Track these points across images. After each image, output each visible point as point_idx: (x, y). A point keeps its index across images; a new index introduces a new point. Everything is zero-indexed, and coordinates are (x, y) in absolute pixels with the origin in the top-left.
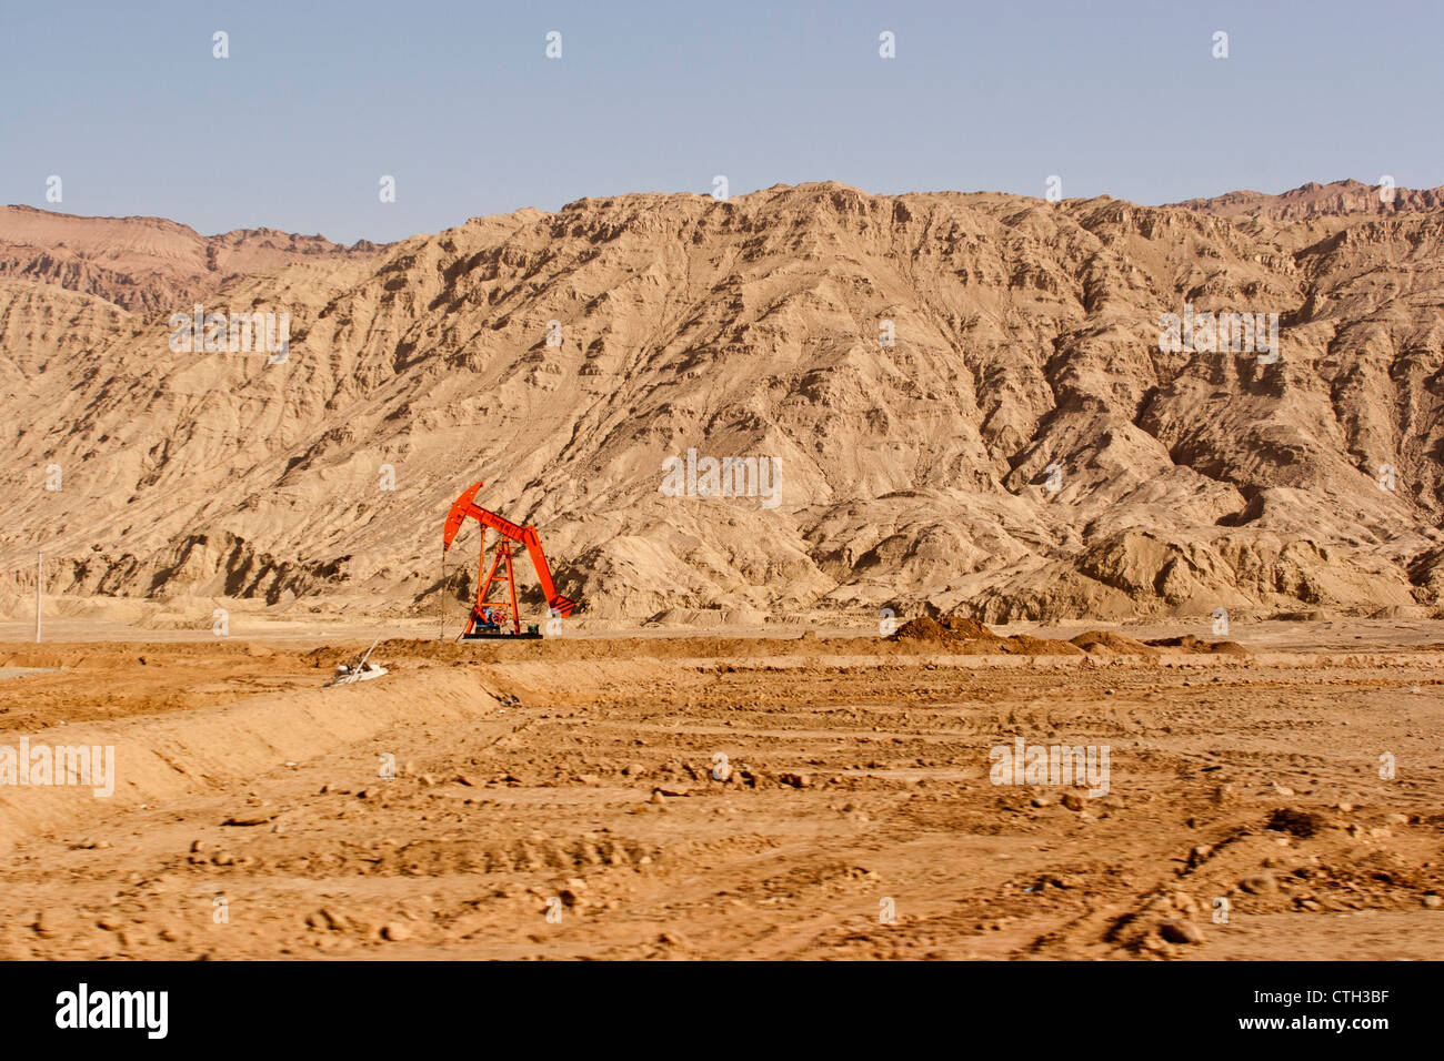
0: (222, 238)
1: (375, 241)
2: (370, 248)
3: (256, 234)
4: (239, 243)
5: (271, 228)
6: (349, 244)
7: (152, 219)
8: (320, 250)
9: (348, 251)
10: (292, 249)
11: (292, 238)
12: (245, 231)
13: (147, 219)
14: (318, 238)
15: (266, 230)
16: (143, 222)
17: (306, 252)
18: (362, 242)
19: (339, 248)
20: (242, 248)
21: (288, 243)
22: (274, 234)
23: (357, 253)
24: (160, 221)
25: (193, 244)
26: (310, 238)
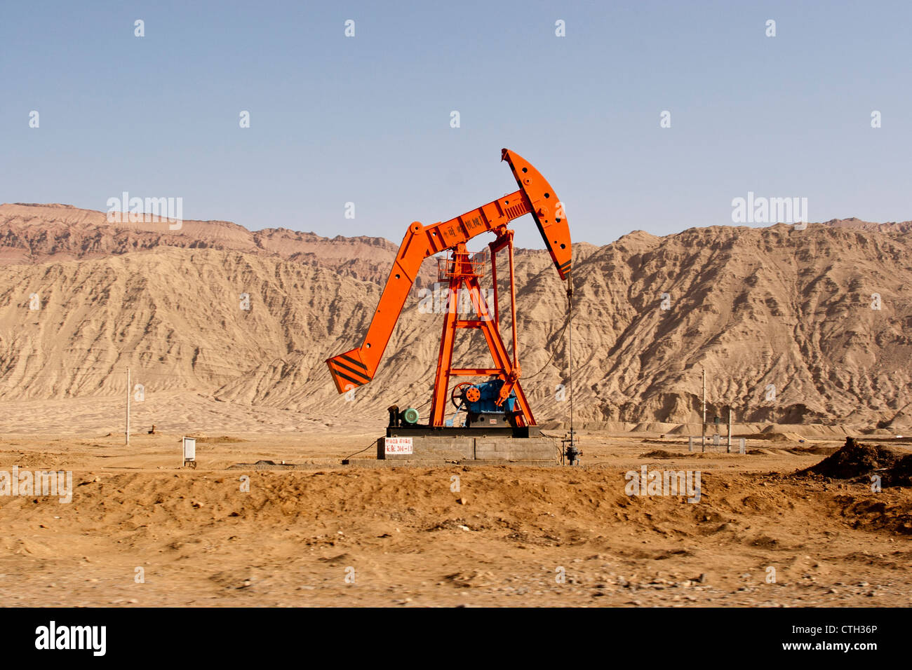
0: (261, 232)
1: (346, 236)
2: (344, 239)
3: (277, 231)
4: (270, 236)
5: (286, 228)
6: (331, 237)
7: (224, 222)
8: (316, 240)
9: (332, 241)
10: (300, 239)
11: (297, 233)
12: (271, 229)
14: (311, 234)
15: (282, 229)
16: (219, 223)
17: (307, 241)
18: (339, 236)
19: (326, 239)
20: (273, 238)
21: (296, 236)
22: (287, 231)
23: (337, 242)
24: (227, 223)
25: (248, 236)
26: (307, 234)
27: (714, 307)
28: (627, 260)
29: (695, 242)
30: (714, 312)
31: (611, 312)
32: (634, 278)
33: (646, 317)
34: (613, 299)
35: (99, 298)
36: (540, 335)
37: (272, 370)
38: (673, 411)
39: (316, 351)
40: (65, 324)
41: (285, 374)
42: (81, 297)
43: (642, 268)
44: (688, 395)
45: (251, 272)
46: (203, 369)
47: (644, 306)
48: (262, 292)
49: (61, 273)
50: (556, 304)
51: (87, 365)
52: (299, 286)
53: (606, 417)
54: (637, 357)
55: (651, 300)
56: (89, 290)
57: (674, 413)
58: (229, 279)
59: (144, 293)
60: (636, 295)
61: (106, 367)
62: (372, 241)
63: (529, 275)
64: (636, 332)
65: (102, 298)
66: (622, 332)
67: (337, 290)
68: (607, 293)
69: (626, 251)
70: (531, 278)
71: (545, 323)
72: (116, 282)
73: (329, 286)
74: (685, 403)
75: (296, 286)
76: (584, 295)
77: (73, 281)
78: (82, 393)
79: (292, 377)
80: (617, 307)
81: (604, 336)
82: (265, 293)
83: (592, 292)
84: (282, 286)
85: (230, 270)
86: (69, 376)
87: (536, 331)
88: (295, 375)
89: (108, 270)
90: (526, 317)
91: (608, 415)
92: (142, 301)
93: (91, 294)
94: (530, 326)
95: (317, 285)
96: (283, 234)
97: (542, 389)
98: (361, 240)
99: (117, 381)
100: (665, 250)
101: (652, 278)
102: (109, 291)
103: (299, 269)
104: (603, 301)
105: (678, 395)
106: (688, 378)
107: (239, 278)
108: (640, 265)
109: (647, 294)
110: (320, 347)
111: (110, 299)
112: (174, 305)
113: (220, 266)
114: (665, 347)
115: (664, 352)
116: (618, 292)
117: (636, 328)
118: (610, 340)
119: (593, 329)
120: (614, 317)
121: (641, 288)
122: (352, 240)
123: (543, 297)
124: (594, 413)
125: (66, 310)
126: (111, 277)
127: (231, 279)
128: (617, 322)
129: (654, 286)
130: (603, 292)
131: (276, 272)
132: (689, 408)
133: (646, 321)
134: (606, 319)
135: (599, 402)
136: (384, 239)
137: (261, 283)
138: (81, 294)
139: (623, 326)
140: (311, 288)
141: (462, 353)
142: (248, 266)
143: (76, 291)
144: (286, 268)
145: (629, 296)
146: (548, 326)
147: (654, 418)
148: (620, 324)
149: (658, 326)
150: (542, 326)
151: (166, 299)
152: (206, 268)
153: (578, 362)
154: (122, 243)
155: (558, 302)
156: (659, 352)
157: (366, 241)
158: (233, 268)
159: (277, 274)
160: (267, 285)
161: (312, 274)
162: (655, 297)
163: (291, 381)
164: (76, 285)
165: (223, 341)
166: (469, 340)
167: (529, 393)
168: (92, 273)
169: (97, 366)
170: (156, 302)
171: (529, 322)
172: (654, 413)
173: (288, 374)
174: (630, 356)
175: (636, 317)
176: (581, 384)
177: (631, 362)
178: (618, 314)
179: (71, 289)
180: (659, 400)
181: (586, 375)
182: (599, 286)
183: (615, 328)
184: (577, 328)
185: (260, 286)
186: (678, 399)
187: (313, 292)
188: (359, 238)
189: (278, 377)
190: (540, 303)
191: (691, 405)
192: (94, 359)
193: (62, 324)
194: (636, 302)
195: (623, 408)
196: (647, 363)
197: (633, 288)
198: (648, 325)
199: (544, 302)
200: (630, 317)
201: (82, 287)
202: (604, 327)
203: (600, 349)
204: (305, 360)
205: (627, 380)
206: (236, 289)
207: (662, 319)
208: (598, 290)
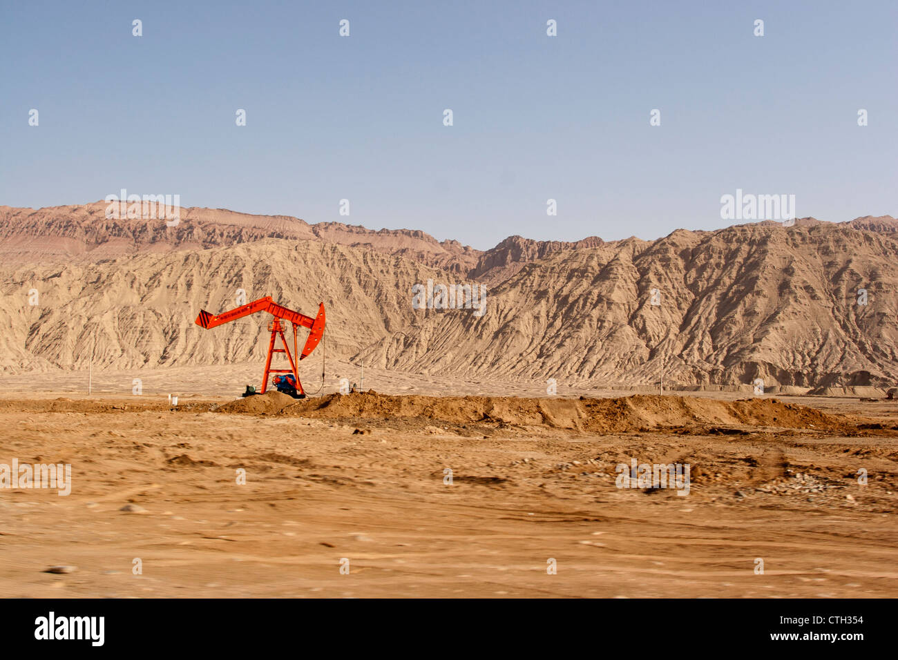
0: (318, 225)
1: (390, 229)
2: (388, 232)
3: (331, 224)
4: (326, 228)
5: (338, 222)
6: (378, 230)
7: (287, 217)
8: (364, 232)
9: (378, 233)
10: (351, 231)
11: (348, 226)
12: (326, 223)
13: (285, 217)
14: (360, 227)
15: (336, 223)
16: (283, 218)
17: (357, 233)
18: (384, 229)
19: (373, 232)
20: (328, 230)
21: (347, 229)
22: (340, 224)
23: (383, 234)
24: (290, 218)
25: (308, 228)
26: (356, 227)
27: (764, 292)
28: (678, 253)
29: (734, 239)
30: (764, 296)
31: (674, 295)
32: (687, 268)
33: (704, 299)
34: (673, 285)
35: (234, 281)
36: (622, 313)
37: (395, 341)
38: (755, 376)
39: (429, 326)
40: (209, 302)
41: (407, 344)
42: (218, 280)
43: (693, 260)
44: (764, 363)
45: (345, 260)
46: (329, 340)
47: (700, 291)
48: (357, 277)
49: (198, 260)
50: (629, 289)
51: (235, 336)
52: (385, 271)
53: (699, 381)
54: (708, 333)
55: (705, 286)
56: (223, 274)
57: (756, 377)
58: (328, 265)
59: (271, 277)
60: (691, 282)
61: (251, 339)
62: (412, 233)
63: (599, 265)
64: (700, 312)
65: (236, 281)
66: (685, 312)
67: (416, 275)
68: (668, 280)
69: (677, 246)
70: (602, 267)
71: (624, 304)
72: (245, 268)
73: (409, 271)
74: (763, 370)
75: (382, 271)
76: (651, 282)
77: (209, 266)
78: (239, 360)
79: (415, 346)
80: (678, 292)
81: (673, 315)
82: (360, 277)
83: (656, 279)
84: (371, 271)
85: (328, 258)
86: (223, 345)
87: (618, 311)
88: (417, 345)
89: (237, 258)
90: (608, 299)
91: (701, 379)
92: (270, 284)
93: (225, 277)
94: (613, 306)
95: (399, 271)
96: (337, 226)
97: (637, 358)
98: (403, 232)
99: (263, 350)
100: (711, 245)
101: (703, 268)
102: (241, 275)
103: (383, 258)
104: (665, 286)
105: (757, 364)
106: (761, 350)
107: (336, 265)
108: (690, 258)
109: (701, 281)
110: (432, 323)
111: (244, 282)
112: (295, 288)
113: (320, 256)
114: (730, 325)
115: (730, 328)
116: (676, 279)
117: (699, 308)
118: (678, 317)
119: (663, 309)
120: (677, 300)
121: (694, 276)
122: (395, 233)
123: (617, 283)
124: (690, 377)
125: (207, 291)
126: (240, 264)
127: (330, 266)
128: (681, 303)
129: (706, 275)
130: (665, 279)
131: (364, 260)
132: (766, 374)
133: (705, 303)
134: (672, 302)
135: (691, 369)
136: (422, 232)
137: (355, 269)
138: (218, 278)
139: (685, 306)
140: (394, 273)
141: (557, 328)
142: (342, 255)
143: (212, 275)
144: (372, 256)
145: (686, 282)
146: (627, 307)
147: (739, 382)
148: (683, 306)
149: (717, 307)
150: (622, 306)
151: (288, 282)
152: (309, 256)
153: (658, 336)
154: (211, 234)
155: (630, 287)
156: (726, 328)
157: (408, 233)
158: (329, 256)
159: (365, 262)
160: (360, 271)
161: (393, 262)
162: (708, 284)
163: (415, 351)
164: (212, 270)
165: (339, 318)
166: (561, 317)
167: (627, 361)
168: (223, 261)
169: (244, 337)
170: (282, 284)
171: (612, 303)
172: (739, 377)
173: (410, 345)
174: (701, 332)
175: (695, 300)
176: (669, 354)
177: (703, 336)
178: (680, 297)
179: (208, 273)
180: (741, 367)
181: (670, 347)
182: (661, 275)
183: (680, 308)
184: (651, 308)
185: (354, 272)
186: (758, 366)
187: (397, 276)
188: (401, 230)
189: (402, 347)
190: (616, 288)
191: (768, 371)
192: (239, 332)
193: (207, 302)
194: (693, 287)
195: (712, 373)
196: (718, 337)
197: (688, 276)
198: (708, 306)
199: (619, 287)
200: (690, 300)
201: (217, 272)
202: (671, 307)
203: (673, 326)
204: (422, 333)
205: (705, 351)
206: (335, 274)
207: (719, 301)
208: (661, 278)
